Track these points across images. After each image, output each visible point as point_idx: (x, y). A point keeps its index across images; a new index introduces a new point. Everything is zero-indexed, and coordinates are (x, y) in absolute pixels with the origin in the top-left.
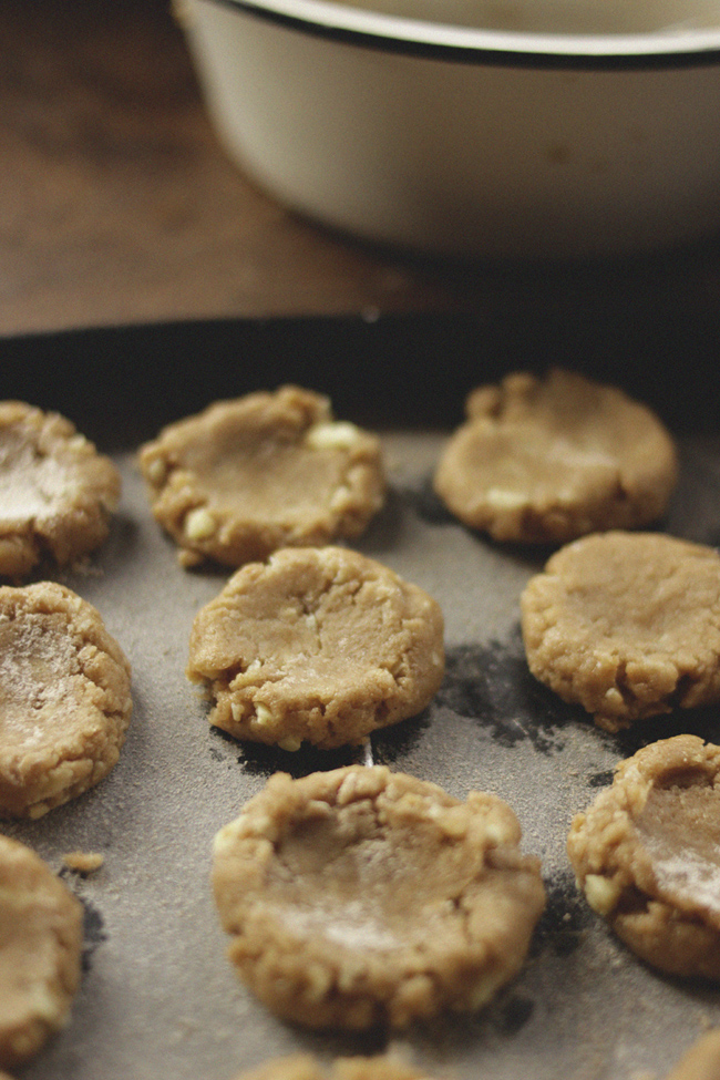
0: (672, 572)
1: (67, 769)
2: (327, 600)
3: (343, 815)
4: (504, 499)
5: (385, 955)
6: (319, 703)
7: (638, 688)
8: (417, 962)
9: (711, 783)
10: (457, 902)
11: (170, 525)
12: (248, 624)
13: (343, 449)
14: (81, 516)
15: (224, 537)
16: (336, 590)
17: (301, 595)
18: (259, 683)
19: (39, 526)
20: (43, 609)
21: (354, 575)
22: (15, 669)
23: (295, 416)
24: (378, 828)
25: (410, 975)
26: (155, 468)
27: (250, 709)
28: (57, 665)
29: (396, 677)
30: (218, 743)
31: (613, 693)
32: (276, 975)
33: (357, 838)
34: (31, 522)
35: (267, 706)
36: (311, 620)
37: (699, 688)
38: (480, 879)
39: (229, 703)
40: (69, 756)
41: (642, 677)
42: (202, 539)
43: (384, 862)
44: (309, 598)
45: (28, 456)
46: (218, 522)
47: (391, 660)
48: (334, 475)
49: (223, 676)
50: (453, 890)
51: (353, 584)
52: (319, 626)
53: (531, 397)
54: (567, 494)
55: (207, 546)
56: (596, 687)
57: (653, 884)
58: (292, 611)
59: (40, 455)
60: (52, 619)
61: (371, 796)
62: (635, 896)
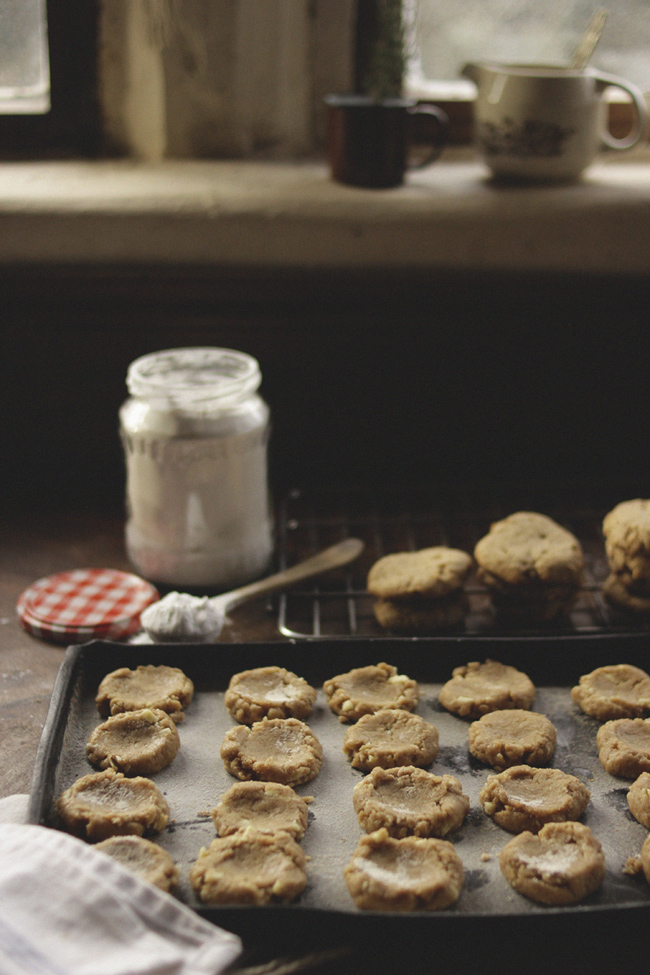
0: (525, 720)
1: (302, 769)
2: (395, 725)
3: (399, 779)
4: (464, 699)
5: (413, 815)
6: (392, 754)
7: (509, 753)
8: (423, 817)
9: (532, 778)
10: (438, 803)
11: (336, 708)
12: (367, 732)
13: (403, 683)
14: (302, 702)
15: (357, 709)
16: (398, 722)
17: (385, 724)
18: (370, 748)
19: (287, 704)
20: (291, 725)
21: (405, 716)
22: (281, 744)
23: (384, 672)
24: (411, 783)
25: (420, 820)
26: (330, 688)
27: (366, 757)
28: (297, 742)
29: (420, 748)
30: (354, 772)
31: (499, 755)
32: (375, 818)
33: (404, 786)
34: (284, 704)
35: (373, 755)
36: (389, 732)
37: (533, 755)
38: (445, 795)
39: (359, 756)
40: (302, 765)
41: (510, 749)
42: (348, 711)
43: (413, 792)
44: (389, 725)
45: (281, 684)
46: (355, 705)
47: (418, 742)
48: (399, 692)
49: (358, 747)
50: (436, 799)
51: (405, 720)
52: (392, 734)
53: (476, 669)
54: (488, 698)
55: (350, 713)
56: (493, 753)
57: (506, 799)
58: (382, 729)
59: (286, 684)
60: (294, 728)
61: (410, 774)
62: (501, 805)
